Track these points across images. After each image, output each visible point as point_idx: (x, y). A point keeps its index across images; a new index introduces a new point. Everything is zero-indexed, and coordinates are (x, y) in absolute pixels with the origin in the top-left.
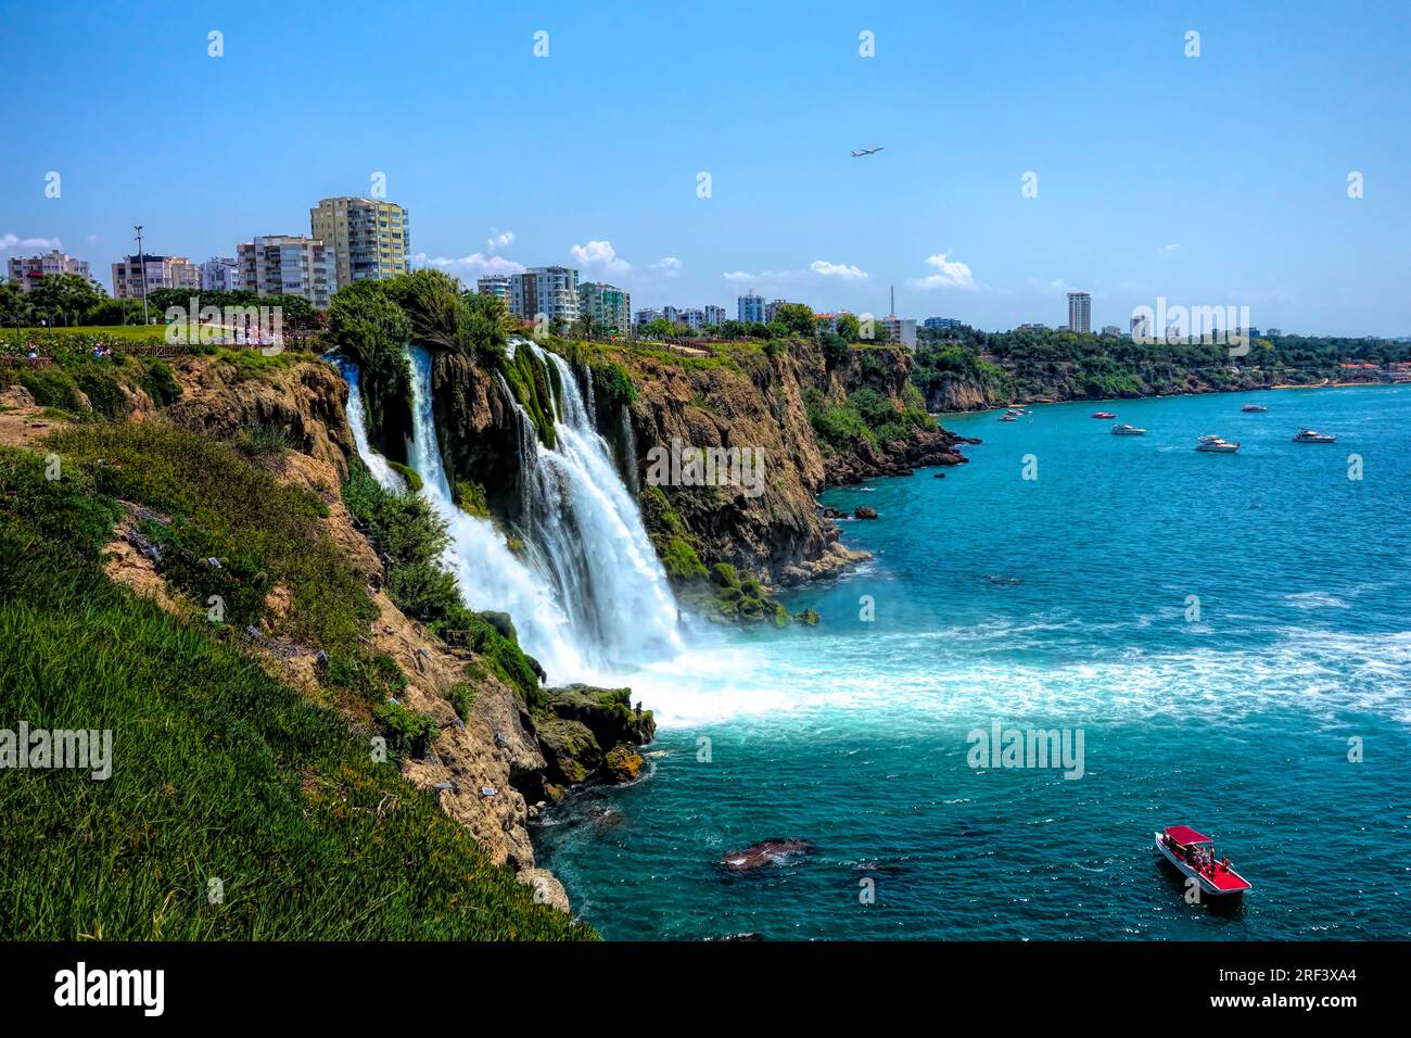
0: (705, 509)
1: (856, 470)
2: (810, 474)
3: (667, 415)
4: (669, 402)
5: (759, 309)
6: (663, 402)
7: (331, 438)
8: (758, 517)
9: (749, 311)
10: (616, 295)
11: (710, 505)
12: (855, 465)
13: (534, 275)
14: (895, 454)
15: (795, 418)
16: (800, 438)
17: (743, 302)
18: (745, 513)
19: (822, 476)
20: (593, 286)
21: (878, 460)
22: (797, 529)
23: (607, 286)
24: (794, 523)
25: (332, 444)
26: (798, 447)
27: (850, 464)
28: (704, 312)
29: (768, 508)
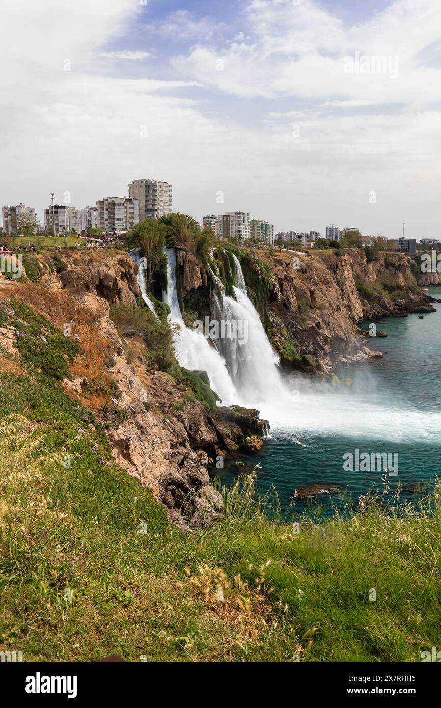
0: (301, 328)
1: (378, 313)
2: (355, 314)
3: (285, 283)
4: (286, 277)
5: (336, 233)
6: (283, 277)
7: (130, 289)
8: (327, 333)
9: (331, 234)
10: (267, 225)
11: (303, 326)
12: (379, 310)
13: (229, 216)
14: (399, 306)
15: (349, 286)
16: (351, 296)
17: (328, 230)
18: (320, 331)
19: (361, 315)
20: (256, 221)
21: (390, 308)
22: (345, 339)
23: (263, 221)
24: (344, 337)
25: (130, 292)
26: (350, 301)
27: (376, 310)
28: (309, 234)
29: (332, 329)
